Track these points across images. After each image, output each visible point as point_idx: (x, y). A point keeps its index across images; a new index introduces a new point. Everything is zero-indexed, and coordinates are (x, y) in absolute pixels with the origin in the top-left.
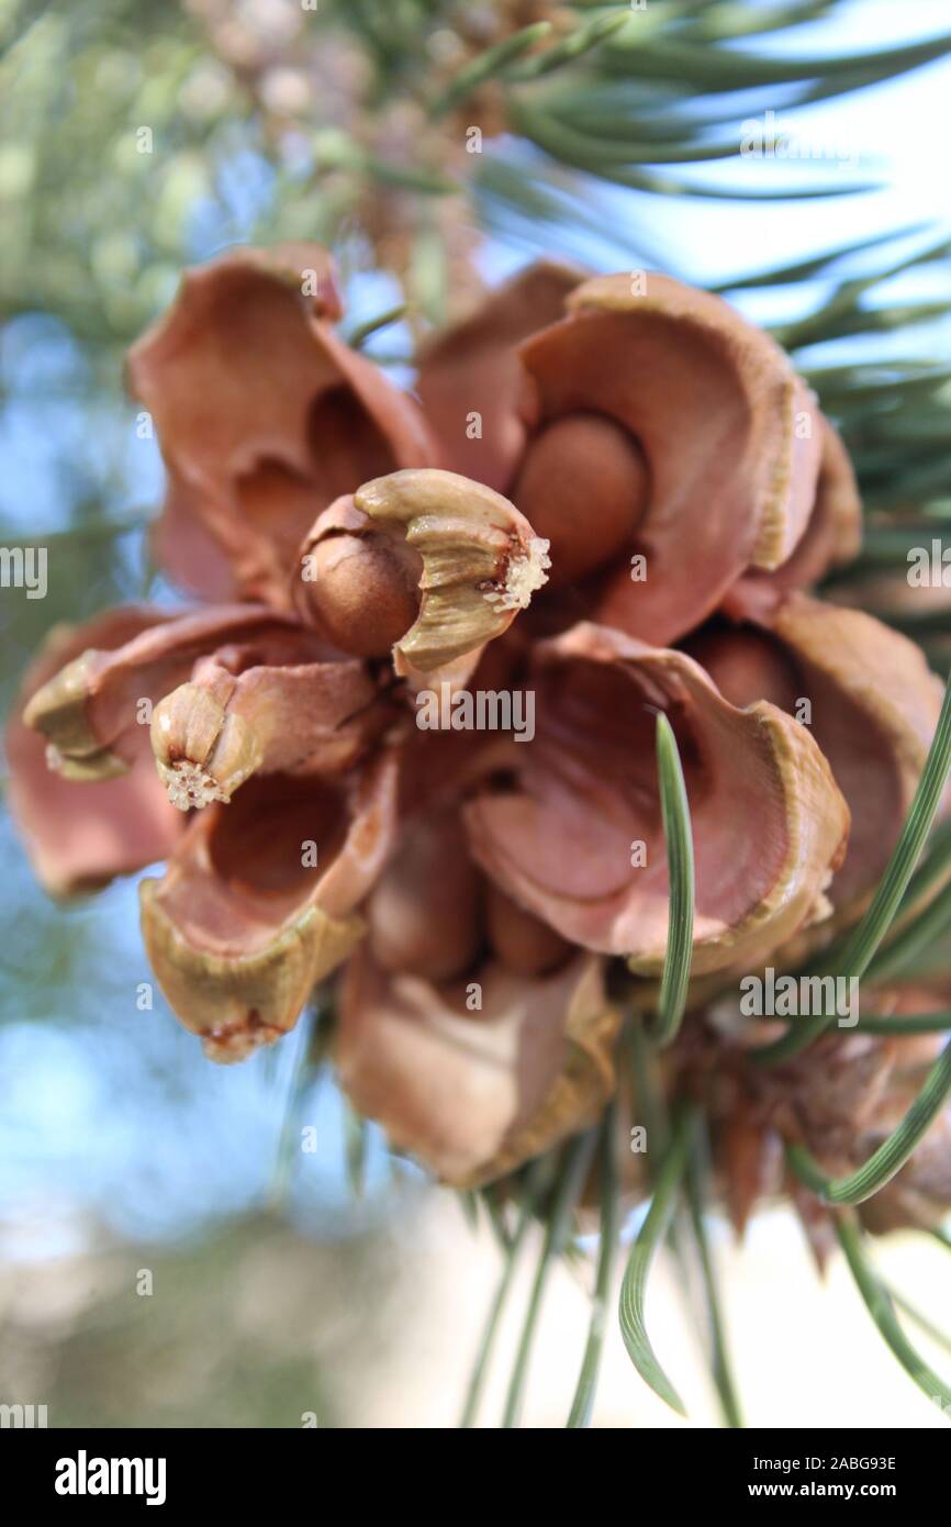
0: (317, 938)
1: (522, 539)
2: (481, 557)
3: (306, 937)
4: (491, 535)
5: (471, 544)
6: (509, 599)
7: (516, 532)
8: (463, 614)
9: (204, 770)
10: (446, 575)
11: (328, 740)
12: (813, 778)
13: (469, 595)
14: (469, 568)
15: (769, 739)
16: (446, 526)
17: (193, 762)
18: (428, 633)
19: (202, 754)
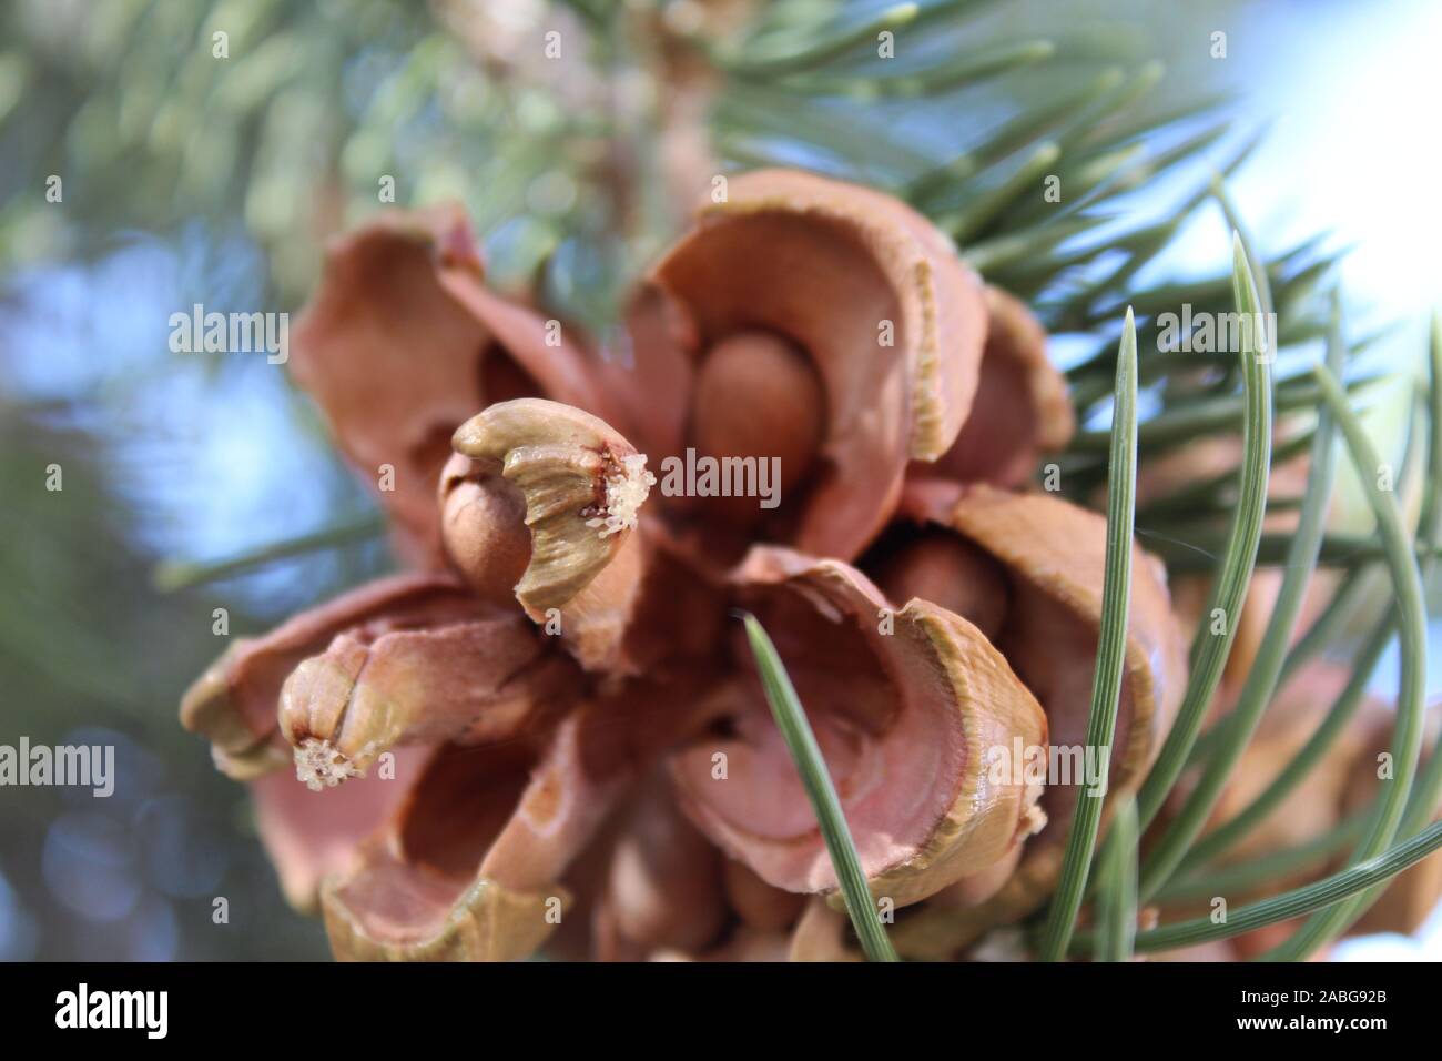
0: (491, 912)
1: (615, 456)
2: (576, 481)
3: (479, 912)
4: (582, 457)
5: (565, 470)
6: (611, 522)
7: (608, 451)
8: (570, 546)
9: (332, 745)
10: (546, 507)
11: (491, 703)
12: (989, 675)
13: (574, 524)
14: (567, 495)
15: (928, 638)
16: (539, 454)
17: (319, 738)
18: (541, 571)
19: (328, 727)
